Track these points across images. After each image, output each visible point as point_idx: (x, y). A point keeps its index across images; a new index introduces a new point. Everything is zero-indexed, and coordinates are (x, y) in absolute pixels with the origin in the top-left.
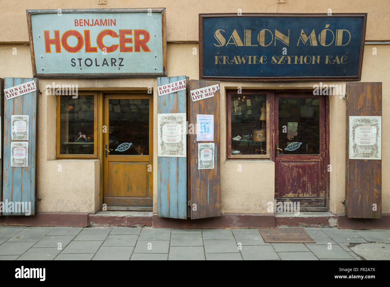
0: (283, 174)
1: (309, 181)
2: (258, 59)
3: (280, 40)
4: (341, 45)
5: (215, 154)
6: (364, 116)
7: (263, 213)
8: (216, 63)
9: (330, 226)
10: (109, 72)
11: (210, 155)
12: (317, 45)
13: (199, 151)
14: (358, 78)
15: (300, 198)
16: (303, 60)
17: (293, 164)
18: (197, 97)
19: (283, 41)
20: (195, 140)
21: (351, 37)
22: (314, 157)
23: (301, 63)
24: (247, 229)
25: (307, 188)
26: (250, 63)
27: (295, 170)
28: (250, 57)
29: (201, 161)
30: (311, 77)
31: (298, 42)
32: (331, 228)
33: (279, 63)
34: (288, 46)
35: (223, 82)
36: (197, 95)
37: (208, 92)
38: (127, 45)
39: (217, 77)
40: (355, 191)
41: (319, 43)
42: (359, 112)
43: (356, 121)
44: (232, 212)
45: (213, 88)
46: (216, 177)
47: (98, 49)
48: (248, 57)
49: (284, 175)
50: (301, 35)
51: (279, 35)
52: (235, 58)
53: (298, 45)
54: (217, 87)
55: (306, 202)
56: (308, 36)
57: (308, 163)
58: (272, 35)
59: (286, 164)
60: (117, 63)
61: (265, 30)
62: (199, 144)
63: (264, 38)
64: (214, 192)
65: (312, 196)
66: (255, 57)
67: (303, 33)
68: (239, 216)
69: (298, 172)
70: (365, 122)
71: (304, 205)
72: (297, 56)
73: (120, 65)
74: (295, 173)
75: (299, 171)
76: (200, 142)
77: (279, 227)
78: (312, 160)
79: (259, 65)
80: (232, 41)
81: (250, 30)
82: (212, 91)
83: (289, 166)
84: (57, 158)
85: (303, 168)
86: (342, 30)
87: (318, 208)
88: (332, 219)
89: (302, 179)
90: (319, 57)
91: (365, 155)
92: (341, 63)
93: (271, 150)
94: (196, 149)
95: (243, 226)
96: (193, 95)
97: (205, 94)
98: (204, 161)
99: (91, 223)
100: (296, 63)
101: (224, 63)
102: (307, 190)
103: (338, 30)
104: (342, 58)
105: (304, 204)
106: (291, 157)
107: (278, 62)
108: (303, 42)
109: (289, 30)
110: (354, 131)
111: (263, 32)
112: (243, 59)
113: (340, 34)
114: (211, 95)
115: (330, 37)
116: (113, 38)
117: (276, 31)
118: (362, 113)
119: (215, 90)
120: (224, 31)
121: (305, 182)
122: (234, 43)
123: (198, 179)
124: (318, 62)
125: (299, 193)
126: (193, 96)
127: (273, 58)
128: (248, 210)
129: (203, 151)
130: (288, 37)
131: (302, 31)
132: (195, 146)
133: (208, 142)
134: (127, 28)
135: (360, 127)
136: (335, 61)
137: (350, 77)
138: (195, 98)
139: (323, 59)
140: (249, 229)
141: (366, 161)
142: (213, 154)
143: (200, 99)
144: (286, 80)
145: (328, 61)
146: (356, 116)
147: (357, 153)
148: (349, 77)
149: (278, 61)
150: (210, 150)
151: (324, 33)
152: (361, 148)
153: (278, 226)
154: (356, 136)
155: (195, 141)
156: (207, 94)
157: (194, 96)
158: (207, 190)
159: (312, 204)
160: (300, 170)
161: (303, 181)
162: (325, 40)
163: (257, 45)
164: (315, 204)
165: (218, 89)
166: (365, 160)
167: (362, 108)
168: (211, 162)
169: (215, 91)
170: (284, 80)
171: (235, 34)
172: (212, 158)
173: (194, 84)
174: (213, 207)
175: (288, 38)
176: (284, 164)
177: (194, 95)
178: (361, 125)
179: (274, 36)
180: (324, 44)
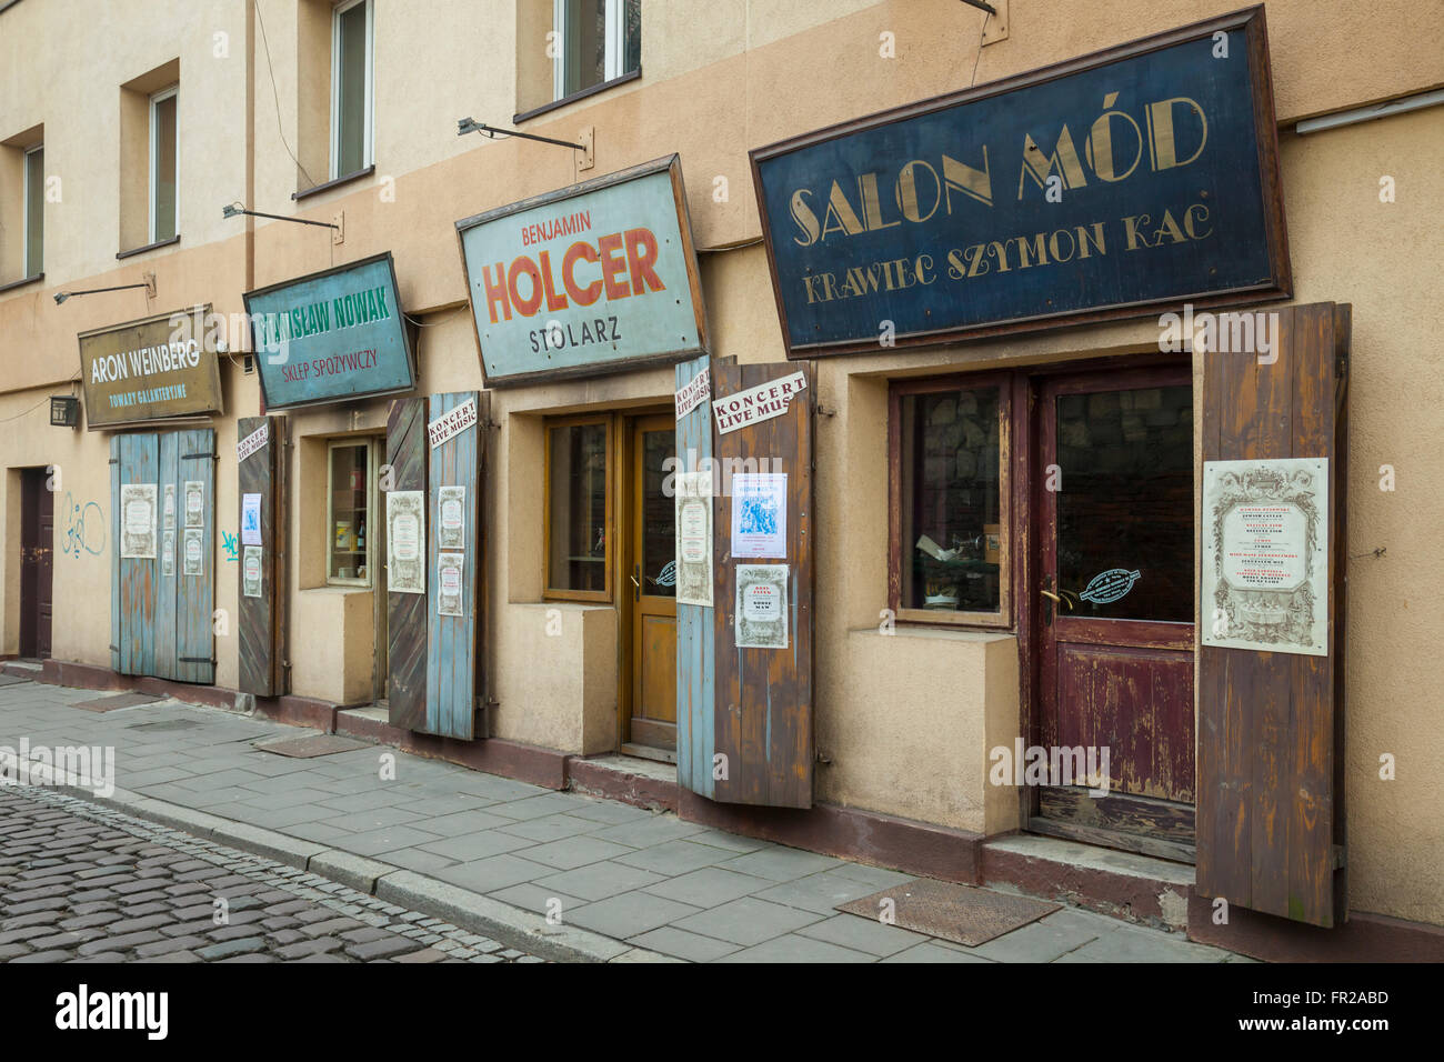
0: (1070, 694)
1: (1164, 733)
2: (910, 268)
3: (958, 189)
4: (1173, 164)
5: (790, 601)
6: (1257, 458)
7: (952, 826)
8: (811, 300)
9: (1163, 925)
10: (598, 360)
11: (775, 604)
12: (1085, 184)
13: (738, 590)
14: (1275, 290)
15: (1127, 798)
16: (1046, 248)
17: (1104, 656)
18: (733, 419)
19: (973, 193)
20: (727, 554)
21: (1208, 120)
22: (1180, 632)
23: (1043, 260)
24: (894, 870)
25: (1157, 762)
26: (890, 286)
27: (1113, 680)
28: (886, 265)
29: (745, 620)
30: (1088, 310)
31: (1018, 185)
32: (1169, 931)
33: (972, 273)
34: (990, 204)
35: (846, 360)
36: (734, 413)
37: (769, 400)
38: (619, 278)
39: (822, 345)
40: (1224, 784)
41: (1089, 173)
42: (1242, 443)
43: (1229, 482)
44: (866, 804)
45: (784, 386)
46: (794, 677)
47: (569, 299)
48: (882, 267)
49: (1073, 697)
50: (1027, 154)
51: (957, 172)
52: (850, 276)
53: (1020, 197)
54: (799, 381)
55: (1148, 818)
56: (1048, 157)
57: (1158, 659)
58: (937, 178)
59: (1081, 655)
60: (608, 333)
61: (914, 166)
62: (740, 568)
63: (914, 193)
64: (789, 724)
65: (1173, 794)
66: (899, 263)
67: (1032, 149)
68: (873, 822)
69: (1124, 690)
70: (1263, 484)
71: (1143, 830)
72: (1024, 238)
73: (614, 338)
74: (1111, 694)
75: (1127, 687)
76: (743, 561)
77: (993, 885)
78: (1172, 645)
79: (915, 290)
80: (833, 222)
81: (874, 175)
82: (781, 396)
83: (1091, 661)
84: (547, 600)
85: (1141, 673)
86: (1169, 103)
87: (1183, 847)
88: (1171, 893)
89: (1136, 722)
90: (1098, 227)
91: (1262, 631)
92: (1190, 238)
93: (1016, 598)
94: (729, 586)
95: (887, 859)
96: (720, 415)
97: (759, 408)
98: (754, 623)
99: (574, 781)
100: (1025, 264)
101: (829, 297)
102: (1157, 766)
103: (1153, 105)
104: (1189, 215)
105: (1141, 824)
106: (1101, 626)
107: (967, 271)
108: (1037, 181)
109: (985, 147)
110: (1219, 524)
111: (907, 172)
112: (870, 276)
113: (1161, 118)
114: (779, 407)
115: (1126, 143)
116: (591, 264)
117: (947, 161)
118: (1252, 447)
119: (790, 391)
120: (810, 193)
121: (1149, 733)
122: (839, 226)
123: (737, 678)
124: (1101, 246)
125: (1127, 778)
126: (721, 418)
127: (952, 258)
128: (908, 805)
129: (750, 590)
130: (984, 171)
131: (1029, 142)
132: (726, 572)
133: (769, 561)
134: (612, 231)
135: (1244, 507)
136: (1161, 232)
137: (1239, 289)
138: (726, 422)
139: (1115, 234)
140: (902, 872)
141: (1264, 657)
142: (782, 599)
143: (744, 423)
144: (1008, 333)
145: (1136, 236)
146: (1230, 459)
147: (1232, 619)
148: (1234, 290)
149: (968, 265)
150: (774, 587)
151: (1101, 132)
152: (1247, 600)
153: (989, 883)
154: (1228, 548)
155: (726, 558)
156: (766, 406)
157: (725, 417)
158: (763, 716)
159: (1171, 831)
160: (1130, 683)
161: (1142, 727)
162: (1109, 156)
163: (899, 223)
164: (1181, 829)
165: (800, 386)
166: (1260, 655)
167: (1253, 426)
168: (776, 625)
169: (790, 395)
170: (1002, 333)
171: (837, 198)
172: (782, 613)
173: (726, 380)
174: (782, 774)
175: (987, 176)
176: (1076, 652)
177: (725, 413)
178: (1245, 500)
179: (943, 179)
180: (1107, 175)
